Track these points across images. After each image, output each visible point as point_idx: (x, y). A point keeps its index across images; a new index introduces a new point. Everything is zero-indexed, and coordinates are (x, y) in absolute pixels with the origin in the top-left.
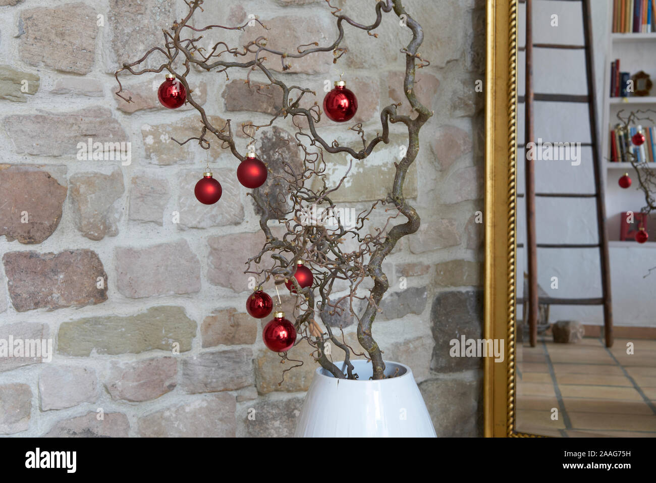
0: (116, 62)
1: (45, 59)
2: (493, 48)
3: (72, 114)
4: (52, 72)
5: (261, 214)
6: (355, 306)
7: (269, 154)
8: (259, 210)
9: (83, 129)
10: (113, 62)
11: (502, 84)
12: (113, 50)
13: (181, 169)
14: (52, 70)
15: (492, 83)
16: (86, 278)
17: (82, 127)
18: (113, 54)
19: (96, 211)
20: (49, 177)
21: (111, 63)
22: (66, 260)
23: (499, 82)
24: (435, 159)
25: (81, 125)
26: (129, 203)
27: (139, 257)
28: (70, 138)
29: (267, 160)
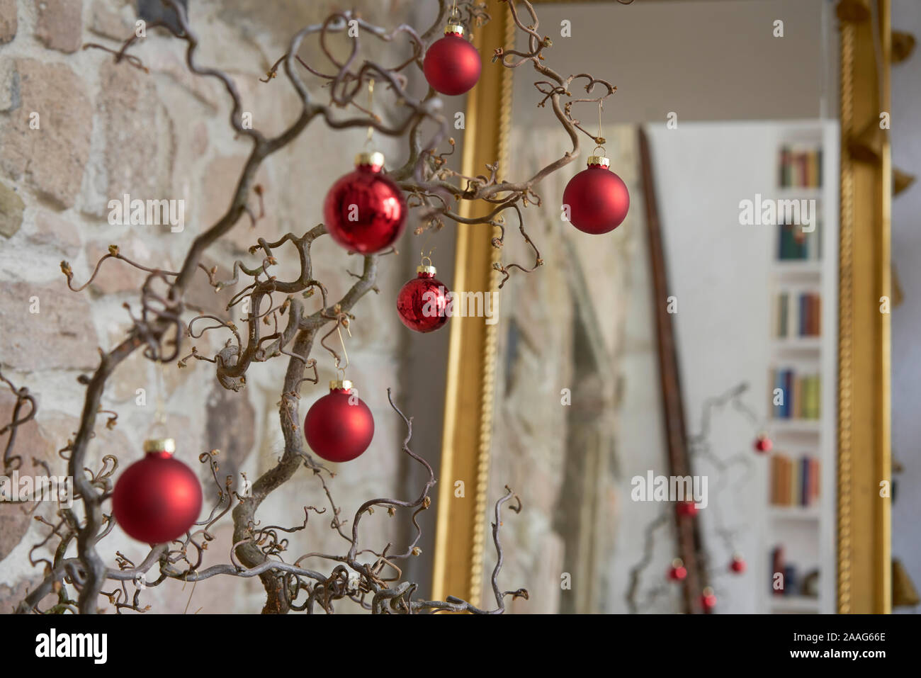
0: (104, 194)
1: (32, 168)
12: (104, 169)
14: (33, 192)
18: (105, 177)
28: (49, 336)
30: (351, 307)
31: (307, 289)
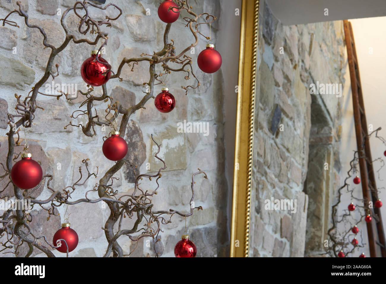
0: (71, 67)
1: (38, 59)
2: (242, 85)
3: (49, 102)
4: (38, 69)
5: (128, 180)
6: (164, 241)
7: (131, 138)
8: (128, 177)
9: (56, 114)
10: (69, 66)
11: (246, 105)
12: (70, 57)
13: (91, 147)
14: (40, 68)
15: (241, 104)
16: (53, 229)
17: (55, 113)
18: (70, 60)
19: (61, 177)
20: (42, 150)
21: (68, 67)
22: (44, 215)
23: (245, 104)
24: (190, 145)
25: (53, 111)
26: (73, 171)
27: (78, 212)
28: (49, 120)
29: (130, 142)
30: (144, 105)
31: (106, 99)
